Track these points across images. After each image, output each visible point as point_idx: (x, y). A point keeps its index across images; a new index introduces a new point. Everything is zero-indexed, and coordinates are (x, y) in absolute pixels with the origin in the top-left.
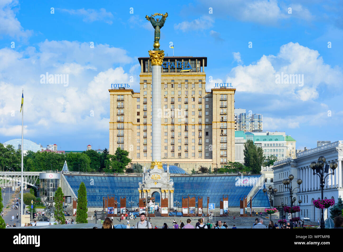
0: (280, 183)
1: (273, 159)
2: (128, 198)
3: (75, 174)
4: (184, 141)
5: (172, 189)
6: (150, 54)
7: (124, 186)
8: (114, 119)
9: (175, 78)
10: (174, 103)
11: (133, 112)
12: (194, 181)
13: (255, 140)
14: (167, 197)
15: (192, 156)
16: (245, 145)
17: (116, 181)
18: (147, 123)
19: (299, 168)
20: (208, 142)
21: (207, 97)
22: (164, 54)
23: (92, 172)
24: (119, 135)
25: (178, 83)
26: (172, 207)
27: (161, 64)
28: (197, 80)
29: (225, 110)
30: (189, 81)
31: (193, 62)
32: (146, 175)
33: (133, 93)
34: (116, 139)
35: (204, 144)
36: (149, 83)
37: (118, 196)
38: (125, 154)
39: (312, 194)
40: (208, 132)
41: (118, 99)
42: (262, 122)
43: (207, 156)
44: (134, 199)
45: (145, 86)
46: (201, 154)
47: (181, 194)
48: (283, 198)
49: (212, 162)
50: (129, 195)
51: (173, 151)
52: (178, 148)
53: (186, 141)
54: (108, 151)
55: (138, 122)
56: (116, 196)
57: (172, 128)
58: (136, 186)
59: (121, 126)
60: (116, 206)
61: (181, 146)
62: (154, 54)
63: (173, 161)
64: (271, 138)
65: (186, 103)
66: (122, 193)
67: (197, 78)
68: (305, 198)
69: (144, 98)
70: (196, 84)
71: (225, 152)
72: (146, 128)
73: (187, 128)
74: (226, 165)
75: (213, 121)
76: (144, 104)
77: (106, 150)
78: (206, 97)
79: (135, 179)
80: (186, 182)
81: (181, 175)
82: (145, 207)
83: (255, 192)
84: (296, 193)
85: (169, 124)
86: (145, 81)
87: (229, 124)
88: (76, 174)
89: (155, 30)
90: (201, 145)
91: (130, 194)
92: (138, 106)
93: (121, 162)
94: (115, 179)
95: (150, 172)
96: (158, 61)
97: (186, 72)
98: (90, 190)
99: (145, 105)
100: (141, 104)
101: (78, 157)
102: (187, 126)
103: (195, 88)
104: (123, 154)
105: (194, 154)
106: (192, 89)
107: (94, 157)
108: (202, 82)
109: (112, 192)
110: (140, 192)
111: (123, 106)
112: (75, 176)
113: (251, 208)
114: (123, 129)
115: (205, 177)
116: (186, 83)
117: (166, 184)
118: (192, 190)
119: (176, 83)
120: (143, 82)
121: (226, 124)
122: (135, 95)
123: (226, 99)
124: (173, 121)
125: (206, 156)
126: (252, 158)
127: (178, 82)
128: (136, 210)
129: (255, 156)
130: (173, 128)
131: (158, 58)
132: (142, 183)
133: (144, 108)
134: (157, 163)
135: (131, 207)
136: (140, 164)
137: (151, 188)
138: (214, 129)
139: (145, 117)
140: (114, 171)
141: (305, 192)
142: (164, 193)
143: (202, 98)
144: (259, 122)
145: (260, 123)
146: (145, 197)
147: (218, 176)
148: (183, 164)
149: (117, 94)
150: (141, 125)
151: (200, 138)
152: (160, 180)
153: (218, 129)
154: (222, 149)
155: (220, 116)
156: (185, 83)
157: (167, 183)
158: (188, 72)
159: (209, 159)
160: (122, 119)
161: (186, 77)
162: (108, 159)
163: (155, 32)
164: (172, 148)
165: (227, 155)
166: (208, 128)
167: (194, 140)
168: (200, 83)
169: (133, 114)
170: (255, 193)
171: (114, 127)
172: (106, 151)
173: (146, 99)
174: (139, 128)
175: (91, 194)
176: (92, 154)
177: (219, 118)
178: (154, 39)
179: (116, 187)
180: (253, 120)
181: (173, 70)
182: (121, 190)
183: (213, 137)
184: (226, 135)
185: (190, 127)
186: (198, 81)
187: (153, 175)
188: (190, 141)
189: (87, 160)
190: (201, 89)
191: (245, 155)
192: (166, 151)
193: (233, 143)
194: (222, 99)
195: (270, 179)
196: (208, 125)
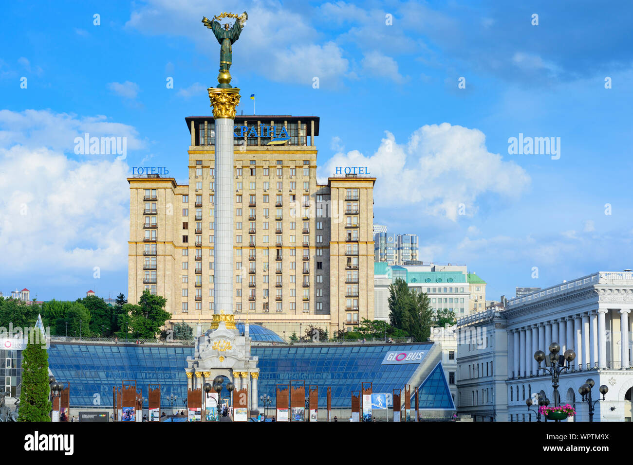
0: (470, 359)
1: (446, 317)
2: (165, 390)
3: (57, 341)
4: (274, 279)
5: (255, 371)
6: (211, 95)
7: (157, 365)
8: (138, 236)
9: (258, 157)
10: (255, 206)
11: (175, 223)
12: (298, 357)
13: (409, 281)
14: (245, 387)
15: (291, 309)
16: (391, 289)
17: (141, 356)
18: (203, 245)
19: (512, 330)
20: (321, 281)
21: (319, 195)
22: (240, 97)
23: (93, 337)
24: (148, 267)
25: (263, 167)
26: (255, 407)
27: (234, 115)
28: (299, 160)
29: (354, 220)
30: (285, 164)
31: (293, 126)
32: (203, 342)
33: (175, 185)
34: (142, 274)
35: (314, 286)
36: (206, 167)
37: (145, 385)
38: (158, 304)
39: (540, 382)
40: (321, 263)
41: (146, 197)
42: (417, 249)
43: (320, 310)
44: (176, 391)
45: (199, 172)
46: (307, 304)
47: (272, 382)
48: (477, 391)
49: (330, 321)
50: (167, 383)
51: (253, 299)
52: (264, 293)
53: (278, 279)
54: (125, 299)
55: (184, 242)
56: (140, 385)
57: (251, 254)
58: (180, 365)
59: (151, 249)
60: (139, 406)
61: (268, 290)
62: (219, 94)
63: (252, 319)
64: (439, 276)
65: (279, 206)
66: (152, 380)
67: (300, 158)
68: (524, 391)
69: (197, 195)
70: (297, 169)
71: (355, 301)
72: (200, 254)
73: (280, 254)
74: (358, 326)
75: (332, 240)
76: (196, 207)
77: (122, 297)
78: (317, 195)
79: (179, 351)
80: (282, 357)
81: (271, 344)
82: (201, 407)
83: (422, 378)
84: (506, 381)
85: (245, 247)
86: (199, 162)
87: (363, 246)
88: (60, 341)
89: (222, 47)
90: (308, 286)
91: (168, 381)
92: (185, 212)
93: (150, 319)
94: (140, 350)
95: (210, 335)
96: (228, 110)
97: (278, 145)
98: (88, 374)
99: (199, 209)
100: (192, 207)
101: (66, 310)
102: (280, 251)
103: (295, 176)
104: (154, 302)
105: (294, 304)
106: (291, 178)
107: (98, 311)
108: (309, 164)
109: (132, 376)
110: (190, 376)
111: (156, 210)
112: (57, 346)
113: (416, 409)
114: (156, 255)
115: (320, 349)
116: (279, 167)
117: (243, 361)
118: (293, 374)
119: (259, 167)
120: (194, 164)
121: (356, 245)
122: (179, 190)
123: (357, 198)
124: (254, 241)
125: (318, 309)
126: (407, 313)
127: (263, 164)
128: (180, 412)
129: (413, 310)
130: (254, 255)
131: (227, 103)
132: (194, 359)
133: (197, 214)
134: (224, 317)
135: (170, 408)
136: (189, 324)
137: (212, 368)
138: (333, 255)
139: (199, 232)
140: (136, 336)
141: (525, 377)
142: (240, 379)
143: (310, 197)
144: (412, 249)
145: (414, 251)
146: (199, 387)
147: (345, 346)
148: (273, 324)
149: (143, 187)
150: (191, 247)
151: (306, 273)
152: (230, 351)
153: (340, 255)
154: (350, 295)
155: (345, 231)
156: (276, 166)
157: (244, 359)
158: (283, 145)
159: (323, 314)
160: (154, 236)
161: (279, 155)
162: (125, 312)
163: (222, 50)
164: (250, 294)
165: (358, 307)
166: (321, 255)
167: (294, 277)
168: (307, 166)
169: (175, 227)
170: (421, 381)
171: (138, 251)
172: (121, 299)
173: (200, 197)
174: (186, 254)
175: (89, 382)
176: (95, 304)
177: (344, 235)
178: (219, 65)
179: (140, 368)
180: (401, 246)
181: (253, 141)
182: (150, 374)
183: (331, 272)
184: (357, 269)
185: (286, 253)
186: (302, 163)
187: (215, 341)
188: (286, 279)
189: (84, 315)
190: (307, 179)
191: (391, 309)
192: (238, 300)
193: (371, 283)
194: (349, 198)
195: (448, 353)
196: (322, 248)
